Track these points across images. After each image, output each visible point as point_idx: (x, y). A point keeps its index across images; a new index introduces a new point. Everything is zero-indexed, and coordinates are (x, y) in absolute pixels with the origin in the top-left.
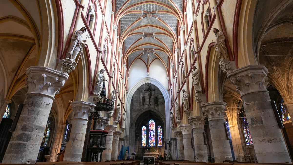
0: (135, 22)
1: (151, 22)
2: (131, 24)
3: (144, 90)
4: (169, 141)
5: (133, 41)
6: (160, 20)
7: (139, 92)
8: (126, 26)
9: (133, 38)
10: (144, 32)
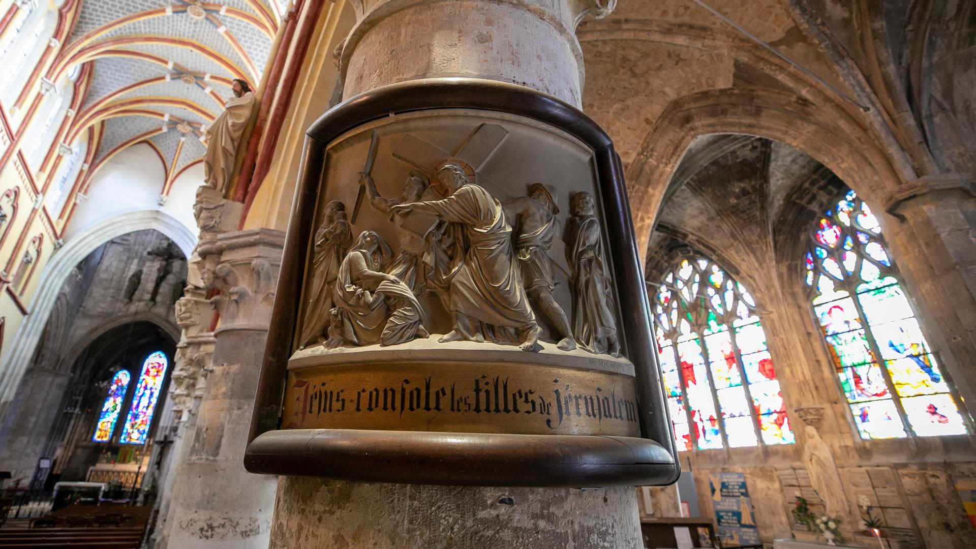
0: (139, 16)
1: (203, 36)
2: (122, 17)
3: (149, 250)
4: (167, 433)
5: (128, 78)
6: (230, 41)
7: (127, 254)
8: (104, 17)
9: (129, 69)
10: (173, 60)
